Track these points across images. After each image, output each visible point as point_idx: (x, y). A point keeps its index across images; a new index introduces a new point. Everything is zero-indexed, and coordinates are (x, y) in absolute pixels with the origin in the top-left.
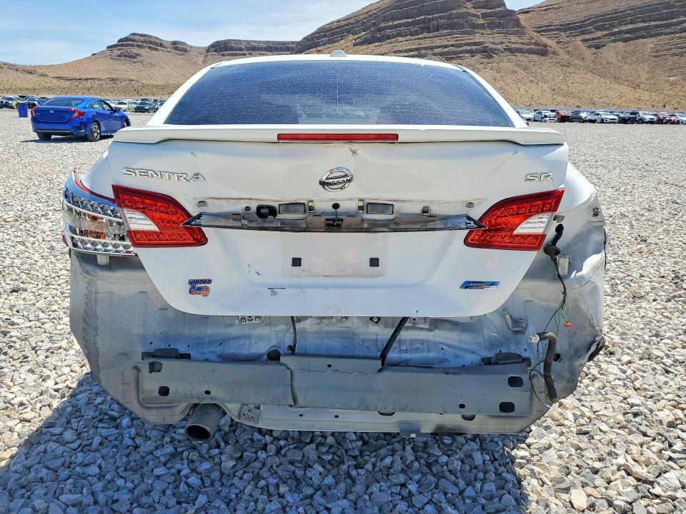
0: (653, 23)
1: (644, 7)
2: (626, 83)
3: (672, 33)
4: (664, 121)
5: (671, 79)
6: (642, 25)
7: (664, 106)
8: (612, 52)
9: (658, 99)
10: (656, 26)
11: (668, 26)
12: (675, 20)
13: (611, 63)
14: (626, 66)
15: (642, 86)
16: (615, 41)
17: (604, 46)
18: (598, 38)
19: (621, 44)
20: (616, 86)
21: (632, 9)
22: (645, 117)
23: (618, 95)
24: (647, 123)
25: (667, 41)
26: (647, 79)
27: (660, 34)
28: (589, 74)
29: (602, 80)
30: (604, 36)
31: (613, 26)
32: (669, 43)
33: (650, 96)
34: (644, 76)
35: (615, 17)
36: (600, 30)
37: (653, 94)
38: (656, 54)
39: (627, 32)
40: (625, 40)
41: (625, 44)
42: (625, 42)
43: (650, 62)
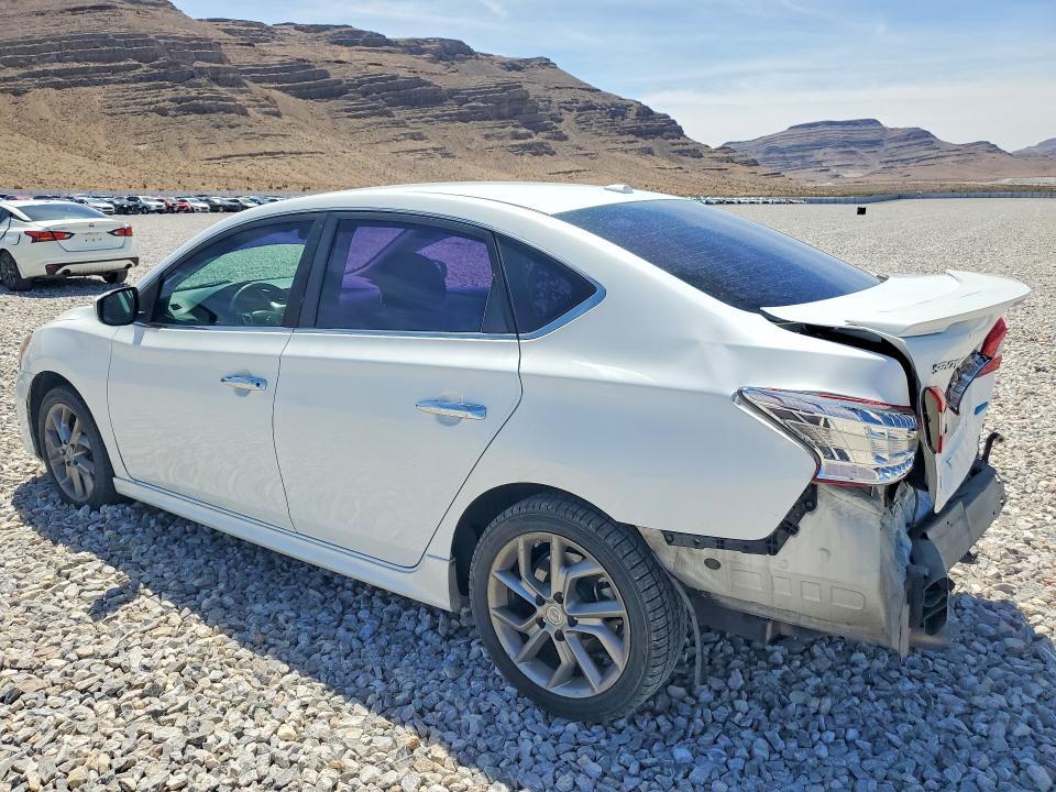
0: (92, 65)
1: (73, 38)
2: (79, 152)
3: (123, 82)
4: (176, 209)
5: (142, 147)
6: (76, 65)
7: (145, 187)
8: (42, 102)
9: (131, 176)
10: (98, 70)
11: (115, 70)
12: (122, 63)
13: (47, 120)
14: (71, 127)
15: (105, 157)
16: (41, 86)
17: (26, 92)
18: (12, 79)
19: (53, 92)
20: (67, 156)
21: (54, 40)
22: (150, 203)
23: (74, 169)
24: (153, 212)
25: (121, 94)
26: (108, 147)
27: (107, 82)
28: (17, 135)
29: (41, 146)
30: (23, 76)
31: (30, 62)
32: (123, 96)
33: (121, 171)
34: (103, 144)
35: (29, 48)
36: (13, 66)
37: (124, 169)
38: (109, 111)
39: (57, 73)
40: (58, 86)
41: (59, 92)
42: (58, 88)
43: (104, 122)
